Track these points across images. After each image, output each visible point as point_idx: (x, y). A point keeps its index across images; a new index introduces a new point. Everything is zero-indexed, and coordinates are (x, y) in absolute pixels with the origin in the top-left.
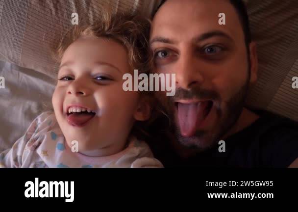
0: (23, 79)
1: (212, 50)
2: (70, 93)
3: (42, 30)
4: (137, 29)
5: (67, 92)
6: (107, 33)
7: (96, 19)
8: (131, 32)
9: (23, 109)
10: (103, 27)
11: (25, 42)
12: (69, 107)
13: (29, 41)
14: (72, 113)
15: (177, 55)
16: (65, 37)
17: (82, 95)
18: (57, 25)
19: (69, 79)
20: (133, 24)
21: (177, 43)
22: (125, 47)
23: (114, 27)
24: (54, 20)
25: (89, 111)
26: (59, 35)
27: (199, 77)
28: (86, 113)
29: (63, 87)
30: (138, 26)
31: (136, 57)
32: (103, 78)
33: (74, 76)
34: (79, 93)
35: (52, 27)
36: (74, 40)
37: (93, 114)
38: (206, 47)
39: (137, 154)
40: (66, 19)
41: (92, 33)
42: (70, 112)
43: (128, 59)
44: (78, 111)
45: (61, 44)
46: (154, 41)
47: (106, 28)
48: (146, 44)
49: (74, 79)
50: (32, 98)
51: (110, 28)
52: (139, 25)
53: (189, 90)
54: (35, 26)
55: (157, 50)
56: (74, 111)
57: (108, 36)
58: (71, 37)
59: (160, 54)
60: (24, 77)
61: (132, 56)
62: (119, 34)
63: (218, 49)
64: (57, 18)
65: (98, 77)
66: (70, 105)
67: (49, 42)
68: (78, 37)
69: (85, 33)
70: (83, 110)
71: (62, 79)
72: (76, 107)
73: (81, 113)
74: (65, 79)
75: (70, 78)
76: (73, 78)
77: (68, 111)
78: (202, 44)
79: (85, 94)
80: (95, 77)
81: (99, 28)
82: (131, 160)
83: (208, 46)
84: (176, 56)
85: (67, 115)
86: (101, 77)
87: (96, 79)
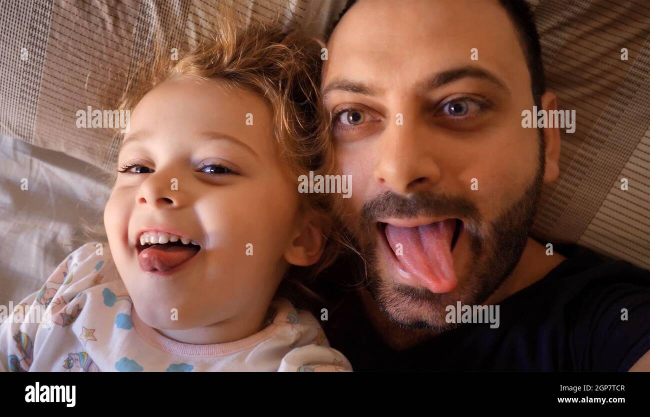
0: (40, 175)
1: (458, 109)
2: (143, 200)
3: (83, 63)
4: (292, 62)
5: (138, 197)
6: (227, 70)
7: (204, 40)
8: (281, 68)
9: (40, 240)
10: (218, 56)
11: (45, 91)
12: (142, 233)
13: (54, 88)
14: (147, 246)
15: (383, 119)
16: (135, 80)
17: (169, 206)
18: (116, 54)
19: (141, 172)
20: (284, 51)
21: (382, 92)
22: (268, 102)
23: (243, 56)
24: (110, 43)
25: (185, 242)
26: (122, 75)
27: (430, 169)
28: (178, 244)
29: (127, 189)
30: (296, 56)
31: (290, 124)
32: (219, 169)
33: (153, 164)
34: (163, 201)
35: (105, 57)
36: (154, 84)
37: (194, 248)
38: (445, 102)
39: (292, 340)
40: (137, 40)
41: (193, 70)
42: (142, 243)
43: (273, 127)
44: (162, 240)
45: (124, 94)
46: (331, 87)
47: (226, 59)
48: (314, 95)
49: (153, 171)
50: (60, 218)
51: (234, 58)
52: (299, 51)
53: (409, 196)
54: (69, 57)
55: (339, 109)
56: (153, 241)
57: (229, 77)
58: (149, 78)
59: (344, 119)
60: (42, 171)
61: (283, 120)
62: (253, 72)
63: (473, 107)
64: (117, 39)
65: (206, 167)
66: (144, 228)
67: (98, 91)
68: (163, 77)
69: (178, 69)
70: (173, 240)
71: (127, 170)
72: (157, 231)
73: (169, 245)
74: (134, 170)
75: (145, 169)
76: (150, 167)
77: (138, 241)
78: (437, 94)
79: (175, 204)
80: (200, 166)
81: (210, 58)
82: (280, 353)
83: (449, 99)
84: (380, 121)
85: (136, 251)
86: (212, 167)
87: (201, 170)
